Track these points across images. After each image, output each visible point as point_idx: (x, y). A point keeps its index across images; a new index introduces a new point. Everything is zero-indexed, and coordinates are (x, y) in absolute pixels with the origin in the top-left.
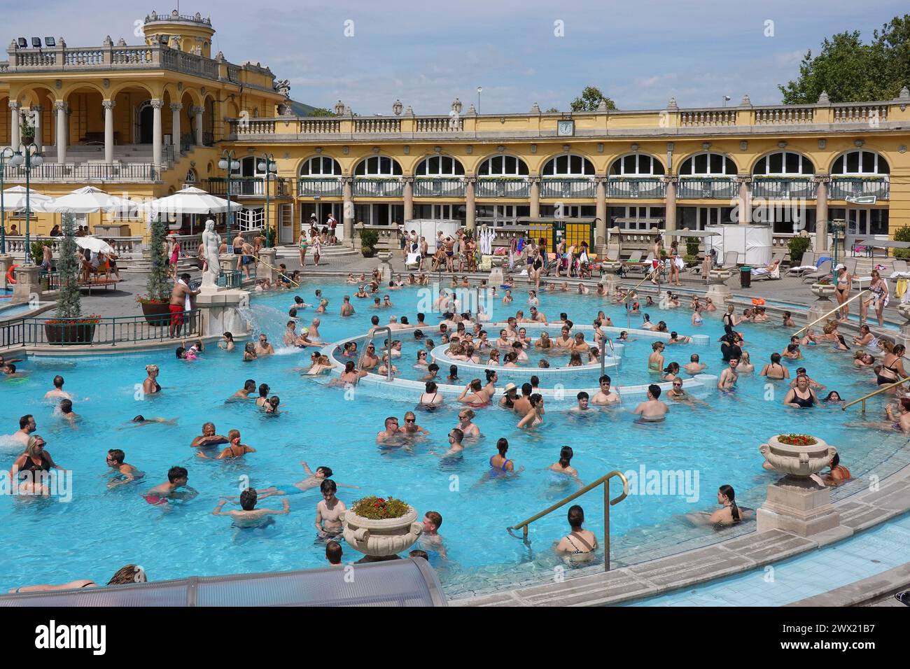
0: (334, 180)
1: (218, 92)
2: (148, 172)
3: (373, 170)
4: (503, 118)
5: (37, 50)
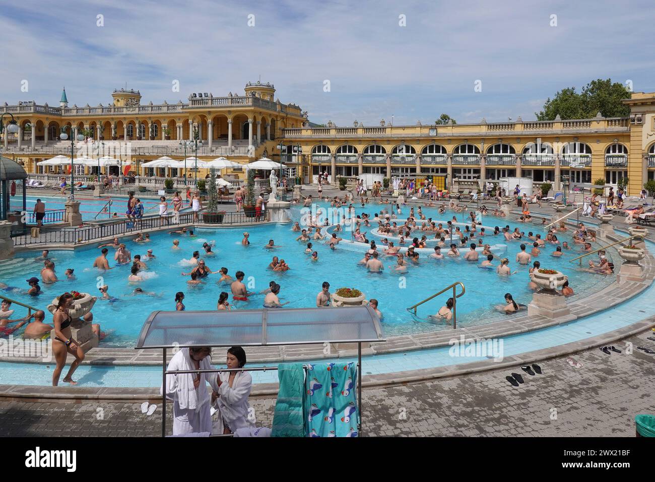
0: (327, 156)
1: (277, 116)
3: (345, 151)
4: (404, 128)
5: (200, 98)
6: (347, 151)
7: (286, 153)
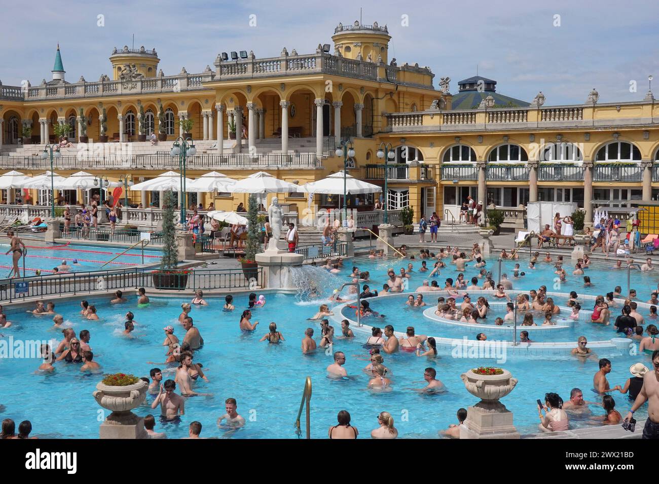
0: (470, 166)
1: (377, 91)
2: (311, 160)
3: (503, 157)
4: (619, 107)
5: (234, 62)
6: (509, 157)
7: (395, 162)
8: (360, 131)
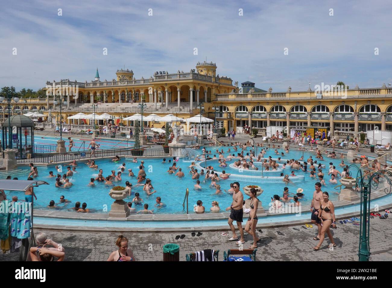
0: (246, 113)
1: (212, 86)
2: (188, 110)
3: (258, 110)
4: (299, 93)
5: (161, 75)
7: (219, 111)
8: (206, 100)
